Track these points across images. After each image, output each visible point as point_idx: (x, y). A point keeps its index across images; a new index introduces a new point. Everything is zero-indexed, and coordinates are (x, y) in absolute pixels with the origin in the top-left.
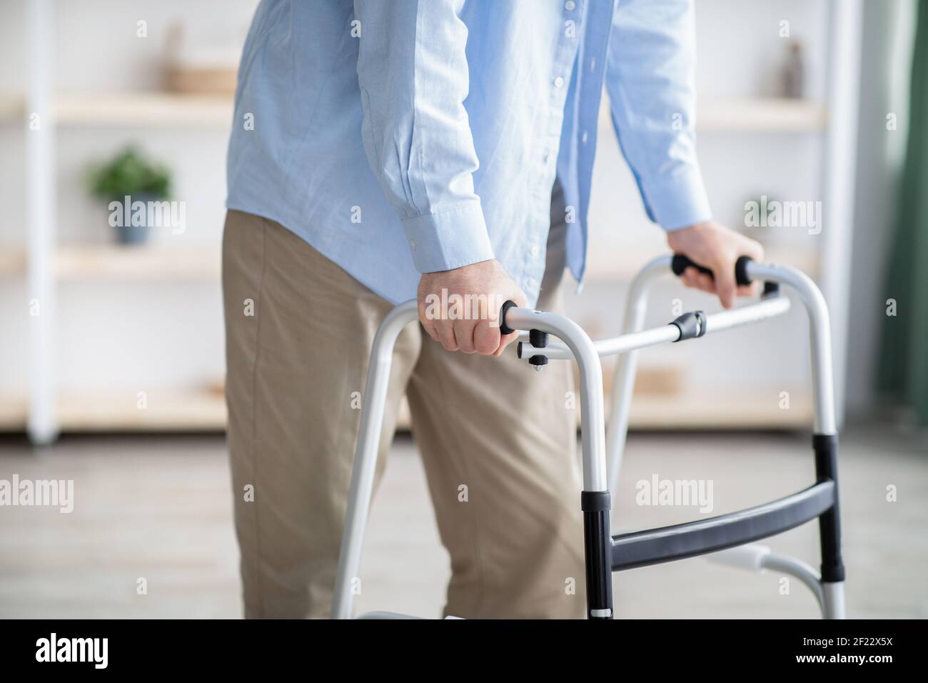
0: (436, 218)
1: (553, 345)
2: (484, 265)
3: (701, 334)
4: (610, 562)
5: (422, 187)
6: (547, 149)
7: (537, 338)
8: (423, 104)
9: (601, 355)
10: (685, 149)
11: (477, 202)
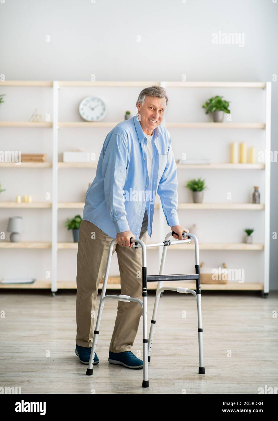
0: (118, 223)
1: (139, 245)
2: (127, 231)
3: (170, 245)
4: (146, 280)
5: (116, 218)
6: (142, 212)
7: (136, 244)
8: (115, 204)
9: (146, 247)
10: (174, 211)
11: (127, 221)
